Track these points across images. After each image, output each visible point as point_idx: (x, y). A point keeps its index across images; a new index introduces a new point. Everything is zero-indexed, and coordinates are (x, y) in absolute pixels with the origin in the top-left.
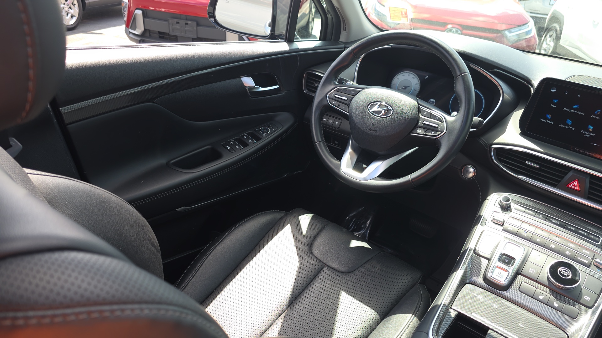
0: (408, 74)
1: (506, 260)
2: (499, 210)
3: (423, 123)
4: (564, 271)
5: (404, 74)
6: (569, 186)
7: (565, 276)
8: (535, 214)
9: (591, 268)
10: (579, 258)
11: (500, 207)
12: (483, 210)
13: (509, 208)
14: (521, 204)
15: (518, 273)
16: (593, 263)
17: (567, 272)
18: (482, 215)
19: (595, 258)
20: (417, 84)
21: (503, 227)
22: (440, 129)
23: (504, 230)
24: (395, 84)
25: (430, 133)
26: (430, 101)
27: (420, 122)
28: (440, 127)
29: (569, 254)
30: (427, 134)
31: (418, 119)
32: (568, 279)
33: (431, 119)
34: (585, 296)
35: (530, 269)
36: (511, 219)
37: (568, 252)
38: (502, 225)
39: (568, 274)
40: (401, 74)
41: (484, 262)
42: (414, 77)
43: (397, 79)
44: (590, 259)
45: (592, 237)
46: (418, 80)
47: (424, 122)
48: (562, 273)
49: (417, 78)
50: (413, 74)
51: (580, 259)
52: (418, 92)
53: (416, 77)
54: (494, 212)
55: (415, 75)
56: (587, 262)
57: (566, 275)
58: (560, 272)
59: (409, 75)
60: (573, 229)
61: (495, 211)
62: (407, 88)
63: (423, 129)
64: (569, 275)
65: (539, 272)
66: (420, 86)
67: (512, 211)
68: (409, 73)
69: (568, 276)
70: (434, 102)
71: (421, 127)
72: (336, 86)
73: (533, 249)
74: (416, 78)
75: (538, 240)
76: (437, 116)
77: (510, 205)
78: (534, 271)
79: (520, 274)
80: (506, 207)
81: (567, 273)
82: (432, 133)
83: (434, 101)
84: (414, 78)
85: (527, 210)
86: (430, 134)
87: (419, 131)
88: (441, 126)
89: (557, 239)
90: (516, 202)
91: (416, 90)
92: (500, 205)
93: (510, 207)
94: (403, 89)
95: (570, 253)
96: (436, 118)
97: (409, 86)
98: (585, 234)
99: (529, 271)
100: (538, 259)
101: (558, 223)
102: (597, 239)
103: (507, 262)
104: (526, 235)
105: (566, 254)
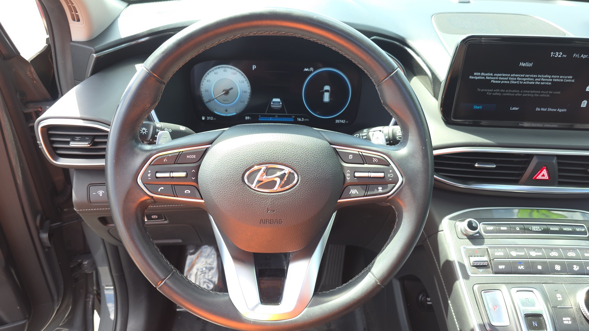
0: (222, 69)
1: (534, 323)
2: (468, 242)
3: (355, 177)
5: (216, 71)
6: (537, 178)
8: (509, 229)
10: (588, 268)
11: (466, 238)
14: (486, 220)
20: (243, 82)
21: (490, 268)
22: (390, 178)
23: (494, 273)
24: (207, 91)
25: (376, 190)
26: (273, 102)
27: (348, 175)
28: (389, 175)
29: (579, 269)
30: (369, 193)
31: (342, 171)
33: (366, 166)
35: (564, 320)
37: (575, 266)
38: (488, 266)
40: (210, 72)
42: (235, 71)
43: (208, 81)
45: (578, 230)
46: (242, 75)
47: (357, 174)
49: (240, 73)
50: (231, 68)
52: (249, 94)
53: (238, 71)
54: (466, 249)
55: (234, 69)
59: (224, 71)
60: (557, 229)
62: (230, 92)
63: (359, 187)
65: (574, 317)
66: (249, 84)
67: (486, 238)
68: (224, 67)
70: (279, 102)
71: (354, 185)
72: (148, 154)
73: (543, 284)
74: (238, 73)
75: (540, 267)
76: (375, 158)
78: (569, 319)
82: (379, 188)
83: (278, 100)
84: (235, 74)
85: (499, 228)
86: (375, 192)
87: (354, 191)
88: (390, 173)
89: (554, 254)
91: (245, 92)
92: (466, 235)
94: (224, 96)
95: (578, 267)
96: (374, 160)
97: (232, 88)
98: (571, 230)
99: (565, 322)
100: (559, 297)
101: (540, 230)
102: (583, 230)
103: (537, 326)
104: (523, 267)
105: (575, 270)
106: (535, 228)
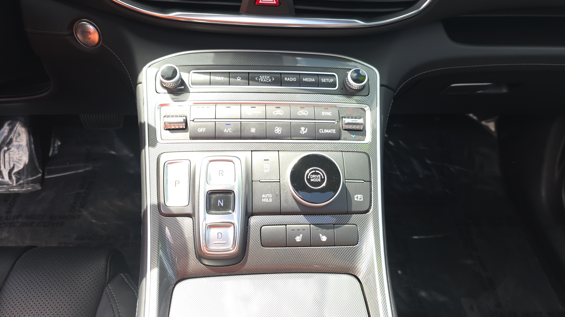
1: (219, 201)
2: (167, 98)
4: (314, 176)
6: (260, 2)
7: (319, 184)
8: (227, 79)
9: (342, 138)
10: (321, 131)
11: (166, 91)
12: (142, 111)
13: (183, 87)
14: (198, 68)
15: (248, 214)
16: (342, 127)
17: (318, 174)
18: (144, 123)
19: (341, 116)
21: (187, 132)
23: (192, 138)
29: (306, 132)
32: (324, 187)
34: (356, 196)
35: (263, 196)
36: (196, 106)
37: (303, 129)
38: (185, 129)
39: (321, 176)
41: (186, 223)
44: (336, 123)
45: (324, 80)
48: (312, 180)
51: (324, 131)
54: (163, 108)
56: (334, 131)
57: (319, 180)
58: (309, 180)
60: (294, 79)
61: (162, 105)
64: (323, 177)
65: (278, 193)
67: (191, 90)
69: (323, 180)
73: (252, 151)
75: (253, 130)
77: (182, 79)
78: (270, 195)
79: (253, 214)
80: (178, 87)
81: (319, 176)
85: (214, 78)
89: (279, 112)
90: (189, 68)
92: (165, 88)
93: (182, 83)
95: (307, 129)
98: (313, 80)
99: (263, 200)
100: (267, 169)
101: (270, 80)
102: (332, 80)
103: (222, 205)
104: (230, 130)
105: (302, 133)
106: (262, 78)
